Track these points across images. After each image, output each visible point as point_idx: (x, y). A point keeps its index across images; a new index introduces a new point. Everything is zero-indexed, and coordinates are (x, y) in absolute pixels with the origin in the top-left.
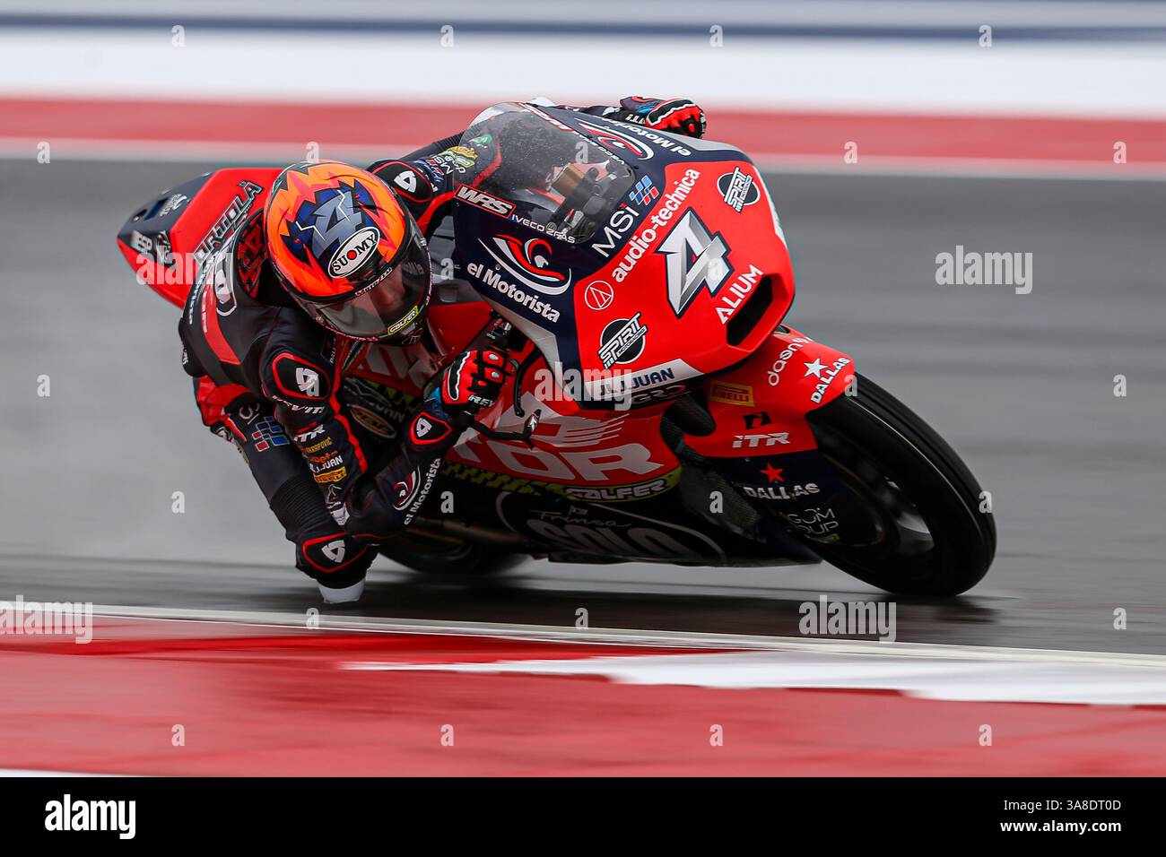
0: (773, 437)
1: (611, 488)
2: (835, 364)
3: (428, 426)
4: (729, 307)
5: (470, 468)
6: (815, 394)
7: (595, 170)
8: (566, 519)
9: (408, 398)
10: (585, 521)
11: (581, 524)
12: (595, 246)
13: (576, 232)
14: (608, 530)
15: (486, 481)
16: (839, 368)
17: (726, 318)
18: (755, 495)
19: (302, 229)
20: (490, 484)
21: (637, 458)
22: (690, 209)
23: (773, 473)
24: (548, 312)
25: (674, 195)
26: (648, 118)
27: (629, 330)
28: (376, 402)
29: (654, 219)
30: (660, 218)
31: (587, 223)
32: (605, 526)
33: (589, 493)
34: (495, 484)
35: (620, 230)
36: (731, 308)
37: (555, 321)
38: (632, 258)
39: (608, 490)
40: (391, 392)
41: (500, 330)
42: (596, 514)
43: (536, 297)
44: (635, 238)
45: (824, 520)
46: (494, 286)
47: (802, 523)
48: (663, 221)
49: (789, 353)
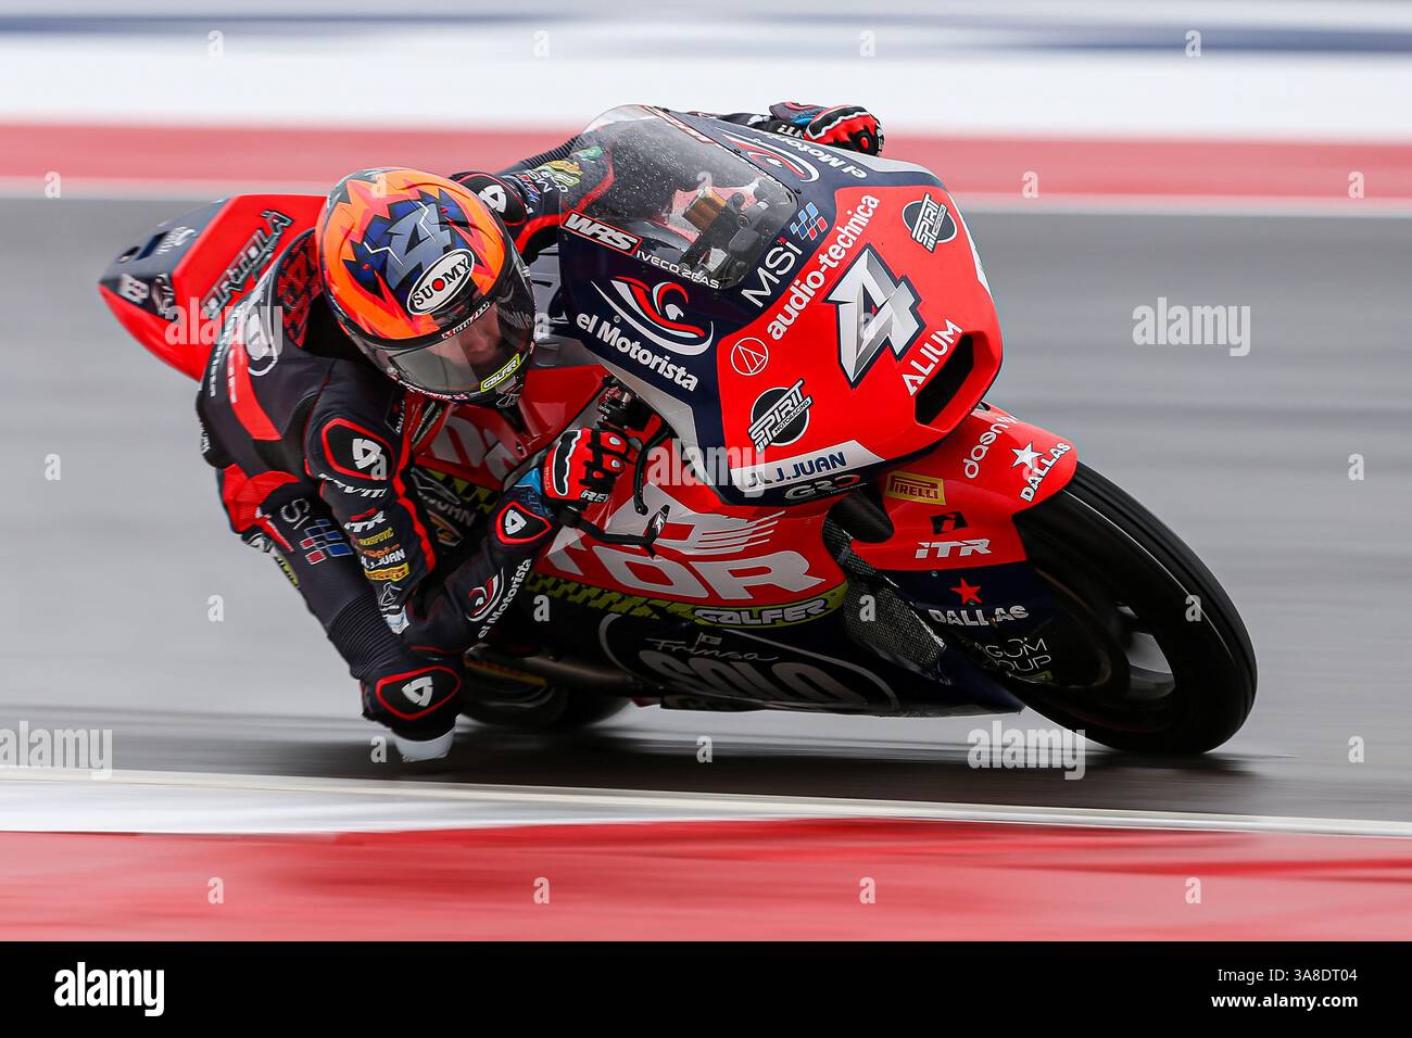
0: (969, 545)
1: (755, 610)
2: (1052, 451)
3: (521, 523)
4: (920, 373)
5: (567, 582)
6: (1026, 489)
7: (741, 196)
8: (692, 650)
9: (483, 493)
10: (717, 653)
11: (712, 657)
12: (746, 293)
13: (720, 274)
14: (746, 665)
15: (588, 599)
16: (1057, 456)
17: (915, 388)
18: (943, 619)
19: (372, 252)
20: (592, 604)
21: (790, 569)
22: (868, 246)
23: (968, 592)
24: (683, 378)
25: (847, 228)
26: (808, 131)
27: (789, 402)
28: (438, 498)
29: (823, 259)
30: (830, 258)
31: (734, 263)
32: (743, 660)
33: (726, 616)
34: (601, 603)
35: (778, 272)
36: (922, 374)
37: (691, 389)
38: (793, 309)
39: (751, 612)
40: (461, 485)
41: (617, 402)
42: (733, 643)
43: (667, 358)
44: (797, 282)
45: (1034, 653)
46: (612, 344)
47: (1004, 657)
48: (834, 261)
49: (991, 436)
